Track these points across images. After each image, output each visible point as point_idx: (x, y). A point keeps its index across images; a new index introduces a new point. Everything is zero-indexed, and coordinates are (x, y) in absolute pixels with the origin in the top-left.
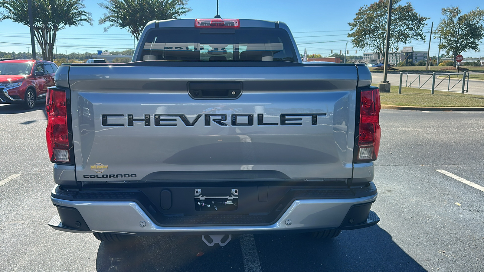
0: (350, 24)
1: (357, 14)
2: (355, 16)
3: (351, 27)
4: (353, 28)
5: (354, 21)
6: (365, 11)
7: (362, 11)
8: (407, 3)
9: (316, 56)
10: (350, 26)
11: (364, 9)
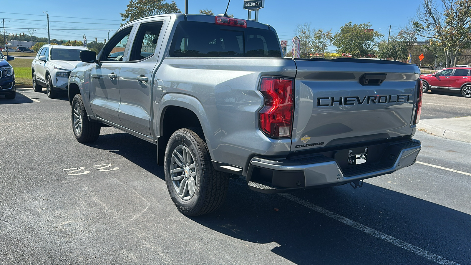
0: (122, 14)
1: (128, 6)
2: (127, 8)
3: (123, 18)
4: (125, 18)
5: (126, 12)
6: (135, 4)
7: (133, 3)
8: (172, 2)
9: (77, 42)
10: (122, 16)
11: (135, 2)
